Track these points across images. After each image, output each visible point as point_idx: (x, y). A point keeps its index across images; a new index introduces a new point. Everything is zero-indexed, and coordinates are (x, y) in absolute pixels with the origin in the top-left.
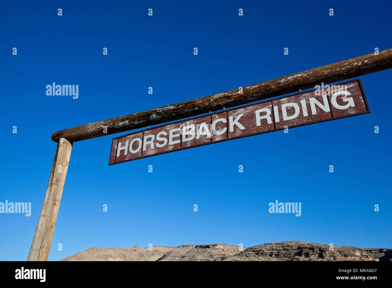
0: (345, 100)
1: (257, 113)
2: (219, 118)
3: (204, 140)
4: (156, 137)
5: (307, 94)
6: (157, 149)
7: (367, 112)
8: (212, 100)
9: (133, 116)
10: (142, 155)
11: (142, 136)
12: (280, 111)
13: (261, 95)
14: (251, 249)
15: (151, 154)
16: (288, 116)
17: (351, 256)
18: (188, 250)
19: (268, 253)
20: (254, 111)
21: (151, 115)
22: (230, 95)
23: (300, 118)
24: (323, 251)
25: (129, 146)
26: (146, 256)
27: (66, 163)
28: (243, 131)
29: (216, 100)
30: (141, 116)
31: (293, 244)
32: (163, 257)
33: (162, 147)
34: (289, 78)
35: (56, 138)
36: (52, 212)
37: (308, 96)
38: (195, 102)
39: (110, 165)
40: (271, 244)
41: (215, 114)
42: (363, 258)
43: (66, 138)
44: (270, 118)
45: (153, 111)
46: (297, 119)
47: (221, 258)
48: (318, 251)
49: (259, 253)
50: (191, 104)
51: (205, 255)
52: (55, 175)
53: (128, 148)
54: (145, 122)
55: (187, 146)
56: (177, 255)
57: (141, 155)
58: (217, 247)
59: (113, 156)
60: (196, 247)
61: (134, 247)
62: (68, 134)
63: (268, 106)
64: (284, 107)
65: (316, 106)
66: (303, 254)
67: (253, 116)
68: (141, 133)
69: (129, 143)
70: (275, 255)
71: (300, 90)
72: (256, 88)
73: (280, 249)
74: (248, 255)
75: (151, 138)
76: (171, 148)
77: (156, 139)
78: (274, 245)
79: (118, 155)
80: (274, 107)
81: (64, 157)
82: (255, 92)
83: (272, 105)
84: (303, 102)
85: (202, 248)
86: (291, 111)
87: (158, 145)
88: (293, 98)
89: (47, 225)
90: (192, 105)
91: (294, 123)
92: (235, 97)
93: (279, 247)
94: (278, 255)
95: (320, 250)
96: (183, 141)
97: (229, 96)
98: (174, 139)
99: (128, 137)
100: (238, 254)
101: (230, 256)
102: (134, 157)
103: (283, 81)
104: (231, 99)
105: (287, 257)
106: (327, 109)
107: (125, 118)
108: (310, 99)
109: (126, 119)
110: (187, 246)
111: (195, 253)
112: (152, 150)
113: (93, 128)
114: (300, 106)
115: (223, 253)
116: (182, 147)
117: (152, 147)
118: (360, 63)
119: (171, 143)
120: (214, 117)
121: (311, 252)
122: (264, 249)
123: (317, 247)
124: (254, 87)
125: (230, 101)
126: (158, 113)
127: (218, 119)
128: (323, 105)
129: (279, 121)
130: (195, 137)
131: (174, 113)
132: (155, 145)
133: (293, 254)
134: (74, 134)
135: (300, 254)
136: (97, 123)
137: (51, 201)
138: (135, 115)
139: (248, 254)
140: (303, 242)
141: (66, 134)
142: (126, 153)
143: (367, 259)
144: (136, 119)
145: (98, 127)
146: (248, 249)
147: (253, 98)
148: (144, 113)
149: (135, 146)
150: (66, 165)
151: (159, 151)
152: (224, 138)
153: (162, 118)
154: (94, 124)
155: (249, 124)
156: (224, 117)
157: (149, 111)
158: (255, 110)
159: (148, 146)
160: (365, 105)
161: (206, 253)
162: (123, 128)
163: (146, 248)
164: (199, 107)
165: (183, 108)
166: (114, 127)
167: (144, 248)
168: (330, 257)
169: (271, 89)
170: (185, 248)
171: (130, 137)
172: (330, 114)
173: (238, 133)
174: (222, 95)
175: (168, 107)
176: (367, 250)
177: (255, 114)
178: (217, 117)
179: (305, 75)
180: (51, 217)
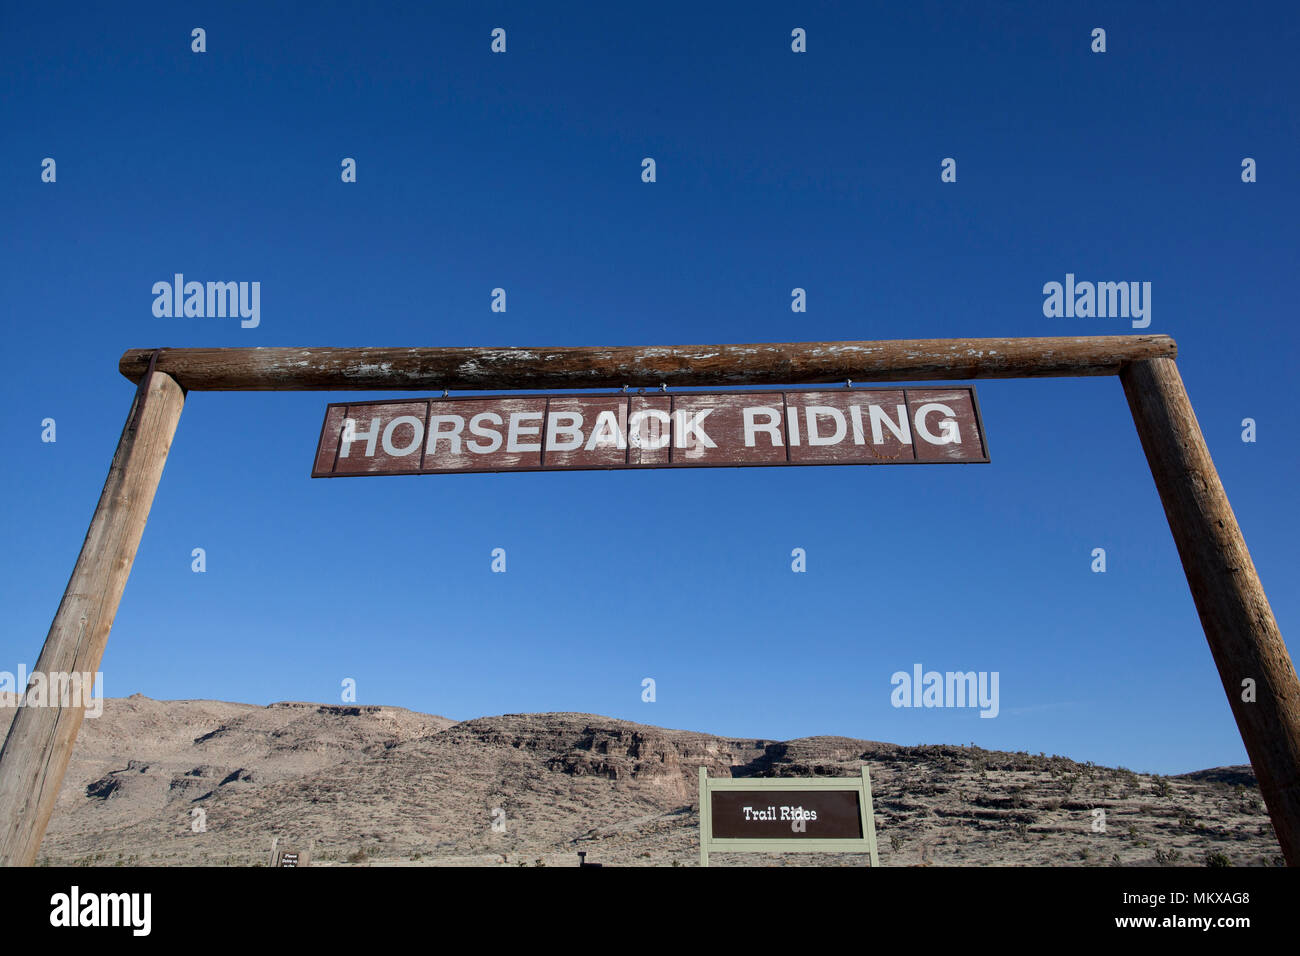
0: (943, 425)
1: (749, 413)
2: (650, 408)
3: (607, 455)
4: (467, 423)
5: (863, 395)
6: (471, 457)
7: (984, 460)
8: (638, 360)
9: (407, 354)
10: (421, 466)
11: (425, 413)
12: (802, 422)
13: (761, 374)
14: (469, 725)
15: (451, 467)
16: (820, 436)
17: (698, 755)
18: (294, 717)
19: (509, 737)
20: (742, 409)
21: (464, 363)
22: (687, 356)
23: (847, 447)
24: (641, 740)
25: (380, 434)
26: (166, 726)
27: (164, 449)
28: (708, 450)
29: (648, 362)
30: (432, 360)
31: (575, 721)
32: (218, 731)
33: (487, 454)
34: (831, 349)
35: (138, 370)
36: (109, 588)
37: (867, 400)
38: (592, 354)
39: (315, 476)
40: (521, 717)
41: (639, 394)
42: (721, 760)
43: (173, 375)
44: (778, 432)
45: (470, 352)
46: (842, 446)
47: (385, 743)
48: (630, 740)
49: (488, 738)
50: (581, 358)
51: (344, 732)
52: (127, 478)
53: (379, 440)
54: (441, 378)
55: (559, 463)
56: (261, 729)
57: (418, 464)
58: (378, 715)
59: (328, 453)
60: (320, 711)
61: (131, 697)
62: (183, 364)
63: (775, 404)
64: (811, 413)
65: (884, 426)
66: (594, 746)
67: (738, 421)
68: (424, 406)
69: (383, 426)
70: (528, 744)
71: (850, 381)
72: (752, 355)
73: (542, 729)
74: (458, 740)
75: (453, 424)
76: (512, 461)
77: (468, 429)
78: (528, 720)
79: (344, 453)
80: (788, 409)
81: (160, 428)
82: (749, 363)
83: (785, 403)
84: (856, 411)
85: (336, 714)
86: (827, 426)
87: (473, 447)
88: (832, 396)
89: (91, 625)
90: (584, 361)
91: (832, 456)
92: (699, 364)
93: (540, 726)
94: (535, 744)
95: (635, 737)
96: (549, 448)
97: (684, 359)
98: (522, 439)
99: (380, 407)
100: (433, 737)
101: (412, 740)
102: (397, 468)
103: (816, 352)
104: (687, 368)
105: (554, 750)
106: (905, 438)
107: (379, 356)
108: (870, 407)
109: (384, 359)
110: (294, 706)
111: (316, 727)
112: (455, 457)
113: (272, 362)
114: (849, 418)
115: (394, 731)
116: (546, 464)
117: (456, 449)
118: (981, 353)
119: (513, 447)
120: (636, 402)
121: (612, 741)
122: (502, 728)
123: (628, 731)
124: (748, 350)
125: (683, 371)
126: (483, 363)
127: (646, 408)
128: (899, 426)
129: (798, 444)
130: (584, 445)
131: (531, 370)
132: (464, 445)
133: (569, 744)
134: (204, 369)
135: (586, 745)
136: (286, 352)
137: (109, 555)
138: (413, 353)
139: (460, 738)
140: (598, 716)
141: (177, 363)
142: (370, 452)
143: (729, 761)
144: (416, 365)
145: (290, 365)
146: (461, 724)
147: (740, 377)
148: (441, 353)
149: (402, 437)
150: (165, 453)
151: (474, 462)
152: (660, 460)
153: (493, 377)
154: (276, 351)
155: (725, 437)
156: (663, 409)
157: (457, 350)
158: (743, 406)
159: (443, 446)
160: (982, 443)
161: (346, 727)
162: (369, 382)
163: (170, 702)
164: (600, 370)
165: (560, 362)
166: (341, 374)
167: (163, 702)
168: (652, 755)
169: (785, 365)
170: (288, 710)
171: (385, 410)
172: (912, 451)
173: (698, 454)
174: (665, 351)
175: (515, 352)
176: (733, 743)
177: (742, 415)
178: (645, 405)
179: (868, 351)
180: (105, 603)
